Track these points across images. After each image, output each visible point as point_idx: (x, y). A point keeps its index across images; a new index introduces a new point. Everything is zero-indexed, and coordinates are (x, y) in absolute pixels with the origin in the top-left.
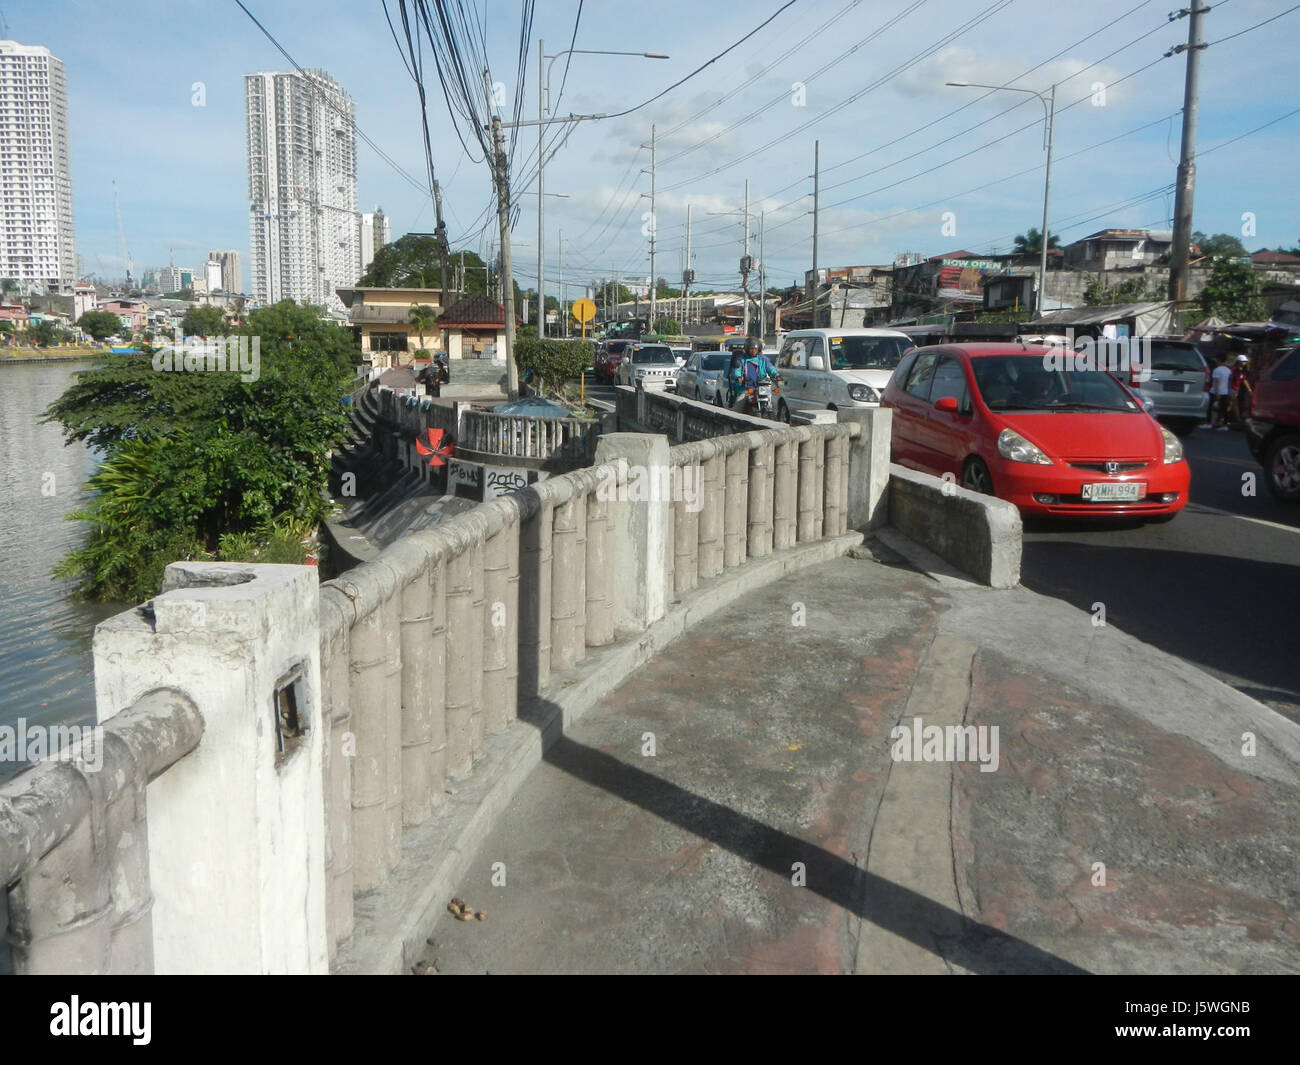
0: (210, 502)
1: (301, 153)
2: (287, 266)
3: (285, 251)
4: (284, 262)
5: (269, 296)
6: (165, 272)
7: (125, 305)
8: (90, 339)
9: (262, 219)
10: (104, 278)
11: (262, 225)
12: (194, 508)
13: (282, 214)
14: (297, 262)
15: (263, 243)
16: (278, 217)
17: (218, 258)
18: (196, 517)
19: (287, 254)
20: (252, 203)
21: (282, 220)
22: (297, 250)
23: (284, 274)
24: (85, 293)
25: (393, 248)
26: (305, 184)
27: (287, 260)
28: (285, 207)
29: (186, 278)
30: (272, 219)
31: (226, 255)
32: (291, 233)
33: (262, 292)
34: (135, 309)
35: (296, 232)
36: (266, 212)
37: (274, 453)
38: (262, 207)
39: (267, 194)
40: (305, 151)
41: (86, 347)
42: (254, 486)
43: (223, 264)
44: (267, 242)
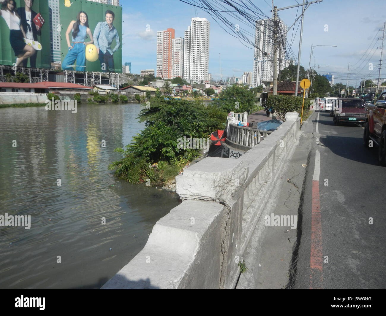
0: (154, 150)
1: (270, 42)
2: (263, 76)
3: (262, 71)
4: (262, 75)
5: (257, 85)
6: (232, 78)
7: (217, 87)
8: (207, 96)
9: (257, 62)
10: (215, 80)
11: (257, 64)
12: (148, 151)
13: (263, 61)
14: (266, 75)
15: (257, 69)
16: (262, 62)
17: (246, 74)
18: (148, 155)
19: (263, 72)
20: (255, 58)
21: (263, 62)
22: (266, 71)
23: (262, 78)
24: (207, 83)
25: (287, 69)
26: (270, 52)
27: (263, 74)
28: (264, 58)
29: (237, 79)
30: (260, 62)
31: (248, 73)
32: (264, 66)
33: (255, 83)
34: (219, 88)
35: (266, 66)
36: (258, 60)
37: (178, 134)
38: (257, 59)
39: (259, 55)
40: (271, 42)
41: (205, 98)
42: (168, 145)
43: (247, 76)
44: (258, 69)
